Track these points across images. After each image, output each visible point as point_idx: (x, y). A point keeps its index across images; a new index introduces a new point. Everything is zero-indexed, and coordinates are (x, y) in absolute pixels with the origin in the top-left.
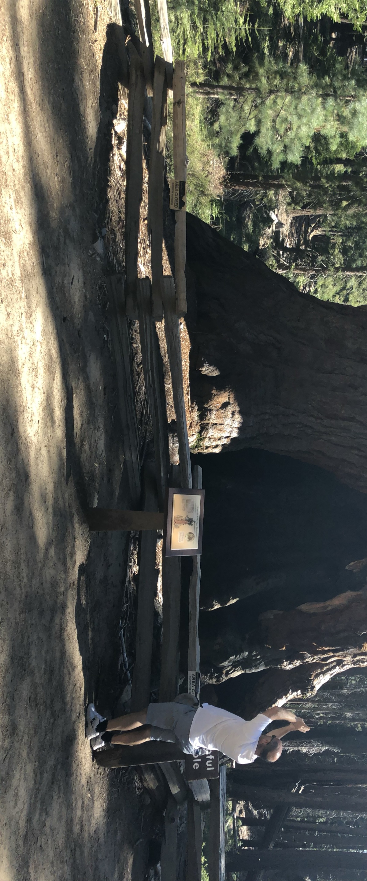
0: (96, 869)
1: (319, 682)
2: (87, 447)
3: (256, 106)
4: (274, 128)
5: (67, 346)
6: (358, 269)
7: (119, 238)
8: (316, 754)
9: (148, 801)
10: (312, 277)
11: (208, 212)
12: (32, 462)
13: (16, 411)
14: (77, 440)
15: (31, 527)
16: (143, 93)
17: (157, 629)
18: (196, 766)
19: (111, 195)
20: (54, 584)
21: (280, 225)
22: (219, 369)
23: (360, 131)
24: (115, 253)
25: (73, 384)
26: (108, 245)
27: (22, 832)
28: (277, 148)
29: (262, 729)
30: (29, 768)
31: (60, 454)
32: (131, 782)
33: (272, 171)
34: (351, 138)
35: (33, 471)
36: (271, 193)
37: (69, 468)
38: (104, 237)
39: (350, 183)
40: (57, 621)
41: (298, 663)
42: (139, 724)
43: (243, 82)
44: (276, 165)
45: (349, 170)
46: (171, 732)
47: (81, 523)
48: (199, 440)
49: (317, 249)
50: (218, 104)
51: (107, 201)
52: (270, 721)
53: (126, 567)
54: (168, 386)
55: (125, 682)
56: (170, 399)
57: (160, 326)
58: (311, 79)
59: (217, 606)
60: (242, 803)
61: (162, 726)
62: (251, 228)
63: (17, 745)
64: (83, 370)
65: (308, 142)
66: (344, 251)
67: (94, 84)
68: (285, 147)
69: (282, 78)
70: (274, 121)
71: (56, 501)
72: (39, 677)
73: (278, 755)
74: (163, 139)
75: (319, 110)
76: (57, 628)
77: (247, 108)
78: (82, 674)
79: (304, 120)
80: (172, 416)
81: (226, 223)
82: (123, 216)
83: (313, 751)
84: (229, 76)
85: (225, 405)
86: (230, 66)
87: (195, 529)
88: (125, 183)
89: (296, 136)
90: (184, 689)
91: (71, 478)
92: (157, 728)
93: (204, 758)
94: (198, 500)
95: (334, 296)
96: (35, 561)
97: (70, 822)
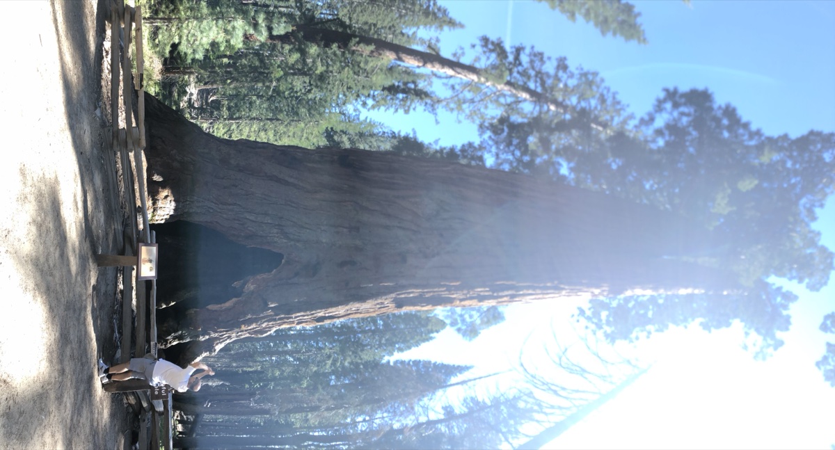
0: (106, 446)
1: (218, 347)
2: (95, 222)
3: (179, 28)
4: (187, 40)
5: (83, 167)
6: (236, 119)
7: (108, 107)
8: (216, 386)
9: (131, 410)
10: (211, 123)
11: (153, 89)
12: (68, 231)
13: (59, 204)
14: (90, 218)
15: (68, 265)
16: (119, 25)
17: (133, 319)
18: (156, 393)
19: (103, 83)
20: (80, 296)
21: (191, 94)
22: (163, 177)
23: (237, 39)
24: (106, 116)
25: (87, 188)
26: (103, 111)
27: (69, 426)
28: (190, 51)
29: (191, 374)
30: (72, 392)
31: (81, 226)
32: (122, 400)
33: (187, 64)
34: (232, 42)
35: (68, 236)
36: (187, 77)
37: (86, 233)
38: (100, 107)
39: (231, 69)
40: (82, 315)
41: (207, 337)
42: (126, 370)
43: (171, 15)
44: (189, 61)
45: (231, 62)
46: (143, 374)
47: (94, 262)
48: (153, 216)
49: (213, 108)
50: (157, 28)
51: (101, 87)
52: (195, 369)
53: (116, 285)
54: (136, 187)
55: (118, 347)
56: (137, 194)
57: (132, 155)
58: (208, 10)
59: (164, 306)
60: (178, 412)
61: (138, 371)
62: (176, 97)
63: (65, 380)
64: (92, 180)
65: (208, 47)
66: (229, 109)
67: (93, 23)
68: (194, 50)
69: (191, 11)
70: (187, 36)
71: (80, 251)
72: (75, 345)
73: (199, 388)
74: (130, 50)
75: (214, 28)
76: (82, 319)
77: (173, 29)
78: (95, 343)
79: (205, 34)
80: (139, 203)
81: (163, 95)
82: (110, 95)
83: (214, 384)
84: (163, 12)
85: (166, 197)
86: (164, 6)
87: (153, 265)
88: (110, 77)
89: (200, 44)
90: (149, 351)
91: (87, 239)
92: (135, 372)
93: (160, 388)
94: (154, 249)
95: (223, 135)
96: (71, 283)
97: (92, 421)
